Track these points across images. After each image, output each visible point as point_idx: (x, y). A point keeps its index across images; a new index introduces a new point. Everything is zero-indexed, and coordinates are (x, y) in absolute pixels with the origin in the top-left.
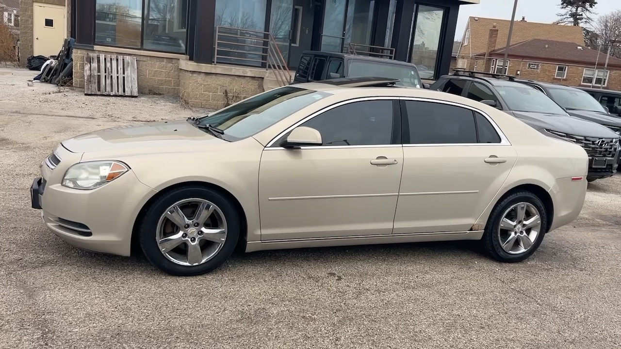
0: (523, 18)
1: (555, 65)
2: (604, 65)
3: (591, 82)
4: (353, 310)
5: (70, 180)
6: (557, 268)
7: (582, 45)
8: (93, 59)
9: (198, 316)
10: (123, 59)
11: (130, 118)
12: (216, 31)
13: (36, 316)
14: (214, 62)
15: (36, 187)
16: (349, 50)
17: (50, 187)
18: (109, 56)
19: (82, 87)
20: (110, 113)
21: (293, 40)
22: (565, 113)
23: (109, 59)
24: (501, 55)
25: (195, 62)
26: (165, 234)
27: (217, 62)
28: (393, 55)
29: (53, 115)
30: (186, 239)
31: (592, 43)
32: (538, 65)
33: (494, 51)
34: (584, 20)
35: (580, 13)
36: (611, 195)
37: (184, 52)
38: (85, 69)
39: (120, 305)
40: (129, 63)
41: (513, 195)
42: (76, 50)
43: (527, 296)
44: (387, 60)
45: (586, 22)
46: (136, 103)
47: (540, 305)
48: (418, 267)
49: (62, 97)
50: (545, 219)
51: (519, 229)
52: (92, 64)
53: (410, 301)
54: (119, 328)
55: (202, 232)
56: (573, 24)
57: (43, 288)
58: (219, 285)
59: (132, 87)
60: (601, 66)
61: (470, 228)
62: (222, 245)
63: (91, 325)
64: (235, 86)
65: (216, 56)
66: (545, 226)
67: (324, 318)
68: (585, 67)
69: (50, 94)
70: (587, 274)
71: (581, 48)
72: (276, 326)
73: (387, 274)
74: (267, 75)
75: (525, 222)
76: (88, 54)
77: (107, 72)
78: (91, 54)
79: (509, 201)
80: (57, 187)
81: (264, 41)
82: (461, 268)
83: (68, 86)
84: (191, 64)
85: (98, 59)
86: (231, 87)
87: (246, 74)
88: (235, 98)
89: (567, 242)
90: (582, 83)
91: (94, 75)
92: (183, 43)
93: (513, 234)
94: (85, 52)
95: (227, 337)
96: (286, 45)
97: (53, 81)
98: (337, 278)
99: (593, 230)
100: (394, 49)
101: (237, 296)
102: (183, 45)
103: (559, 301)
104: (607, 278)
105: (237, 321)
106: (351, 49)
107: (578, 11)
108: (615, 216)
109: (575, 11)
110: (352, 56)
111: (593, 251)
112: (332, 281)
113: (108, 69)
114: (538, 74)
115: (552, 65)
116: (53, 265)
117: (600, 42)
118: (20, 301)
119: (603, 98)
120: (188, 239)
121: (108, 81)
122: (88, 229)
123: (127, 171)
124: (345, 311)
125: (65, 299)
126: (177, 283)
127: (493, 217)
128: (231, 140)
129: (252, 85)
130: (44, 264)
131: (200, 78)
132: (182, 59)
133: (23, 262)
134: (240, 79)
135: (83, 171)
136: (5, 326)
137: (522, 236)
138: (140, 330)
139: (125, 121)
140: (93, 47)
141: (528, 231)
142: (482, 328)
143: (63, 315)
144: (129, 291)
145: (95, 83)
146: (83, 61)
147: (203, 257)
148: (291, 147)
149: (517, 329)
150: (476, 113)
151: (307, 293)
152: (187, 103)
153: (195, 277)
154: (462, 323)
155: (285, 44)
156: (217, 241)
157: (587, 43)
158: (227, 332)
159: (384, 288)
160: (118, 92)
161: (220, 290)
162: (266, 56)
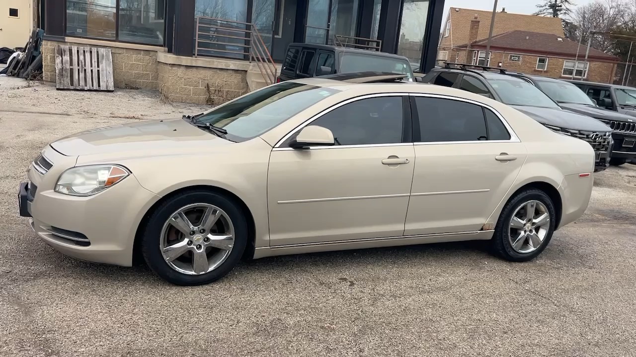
0: (504, 9)
1: (535, 57)
2: (585, 57)
3: (571, 73)
4: (372, 318)
5: (64, 186)
6: (566, 266)
7: (562, 37)
8: (64, 51)
9: (211, 329)
10: (98, 52)
11: (108, 114)
12: (196, 22)
13: (36, 335)
14: (194, 55)
15: (24, 193)
16: (335, 42)
17: (41, 193)
18: (81, 49)
19: (53, 82)
20: (86, 109)
21: (276, 32)
22: (557, 106)
23: (82, 52)
24: (484, 47)
25: (174, 54)
26: (170, 242)
27: (198, 55)
28: (380, 47)
29: (23, 112)
30: (192, 246)
31: (571, 34)
32: (519, 57)
33: (476, 42)
34: (562, 12)
35: (559, 5)
36: (605, 189)
37: (162, 44)
38: (56, 62)
39: (125, 321)
40: (103, 55)
41: (523, 193)
42: (46, 42)
43: (543, 297)
44: (374, 52)
45: (565, 13)
46: (113, 98)
47: (557, 306)
48: (429, 269)
49: (32, 92)
50: (554, 217)
51: (528, 228)
52: (63, 56)
53: (428, 306)
54: (129, 346)
55: (208, 239)
56: (552, 16)
57: (39, 303)
58: (229, 295)
59: (108, 81)
60: (581, 57)
61: (481, 227)
62: (230, 252)
63: (97, 344)
64: (218, 80)
65: (197, 48)
66: (554, 224)
67: (343, 327)
68: (565, 59)
69: (18, 88)
70: (596, 273)
71: (561, 39)
72: (295, 338)
73: (400, 277)
74: (251, 67)
75: (534, 221)
76: (59, 46)
77: (80, 65)
78: (62, 46)
79: (519, 199)
80: (50, 194)
81: (246, 32)
82: (472, 269)
83: (38, 80)
84: (170, 57)
85: (71, 51)
86: (213, 81)
87: (229, 66)
88: (217, 92)
89: (571, 238)
90: (563, 75)
91: (66, 69)
92: (161, 34)
93: (522, 233)
94: (55, 44)
95: (246, 352)
96: (268, 37)
97: (21, 74)
98: (349, 284)
99: (594, 226)
100: (381, 41)
101: (249, 307)
102: (161, 37)
103: (575, 301)
104: (617, 275)
105: (253, 334)
106: (337, 40)
107: (557, 3)
108: (612, 211)
109: (554, 3)
110: (343, 49)
111: (598, 248)
112: (345, 287)
113: (81, 62)
114: (519, 65)
115: (532, 57)
116: (46, 277)
117: (578, 33)
118: (16, 319)
119: (590, 91)
120: (194, 246)
121: (82, 75)
122: (87, 238)
123: (128, 175)
124: (363, 320)
125: (65, 315)
126: (183, 294)
127: (503, 216)
128: (236, 140)
129: (235, 79)
130: (36, 276)
131: (180, 72)
132: (160, 52)
133: (13, 274)
134: (222, 72)
135: (77, 176)
136: (3, 347)
137: (532, 234)
138: (152, 348)
139: (103, 118)
140: (64, 39)
141: (537, 230)
142: (505, 333)
143: (65, 333)
144: (133, 304)
145: (67, 77)
146: (54, 53)
147: (209, 265)
148: (300, 147)
149: (539, 332)
150: (485, 109)
151: (321, 301)
152: (167, 98)
153: (201, 287)
154: (485, 328)
155: (268, 35)
156: (224, 248)
157: (565, 35)
158: (245, 346)
159: (399, 292)
160: (93, 86)
161: (230, 300)
162: (248, 48)
